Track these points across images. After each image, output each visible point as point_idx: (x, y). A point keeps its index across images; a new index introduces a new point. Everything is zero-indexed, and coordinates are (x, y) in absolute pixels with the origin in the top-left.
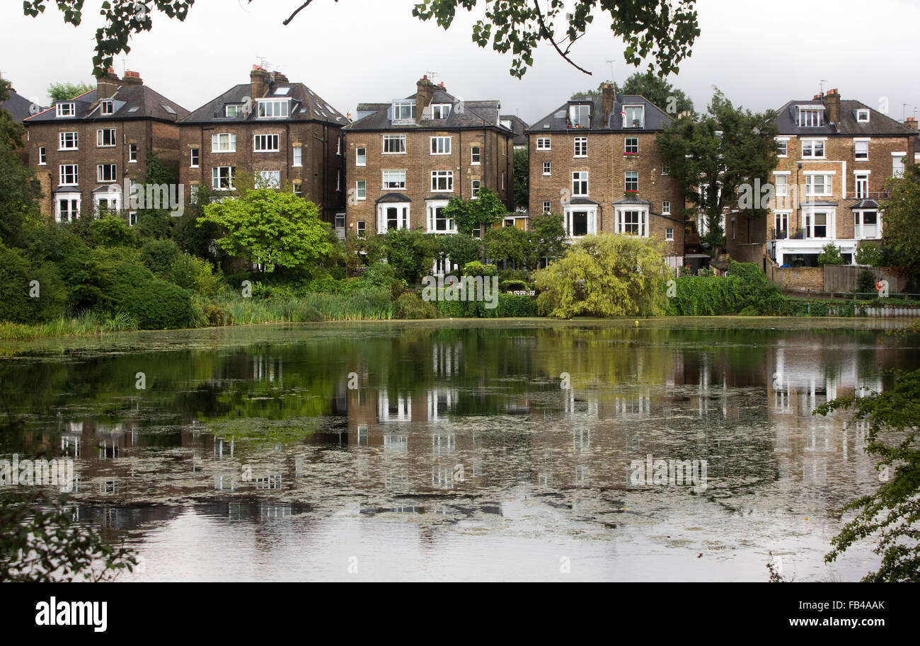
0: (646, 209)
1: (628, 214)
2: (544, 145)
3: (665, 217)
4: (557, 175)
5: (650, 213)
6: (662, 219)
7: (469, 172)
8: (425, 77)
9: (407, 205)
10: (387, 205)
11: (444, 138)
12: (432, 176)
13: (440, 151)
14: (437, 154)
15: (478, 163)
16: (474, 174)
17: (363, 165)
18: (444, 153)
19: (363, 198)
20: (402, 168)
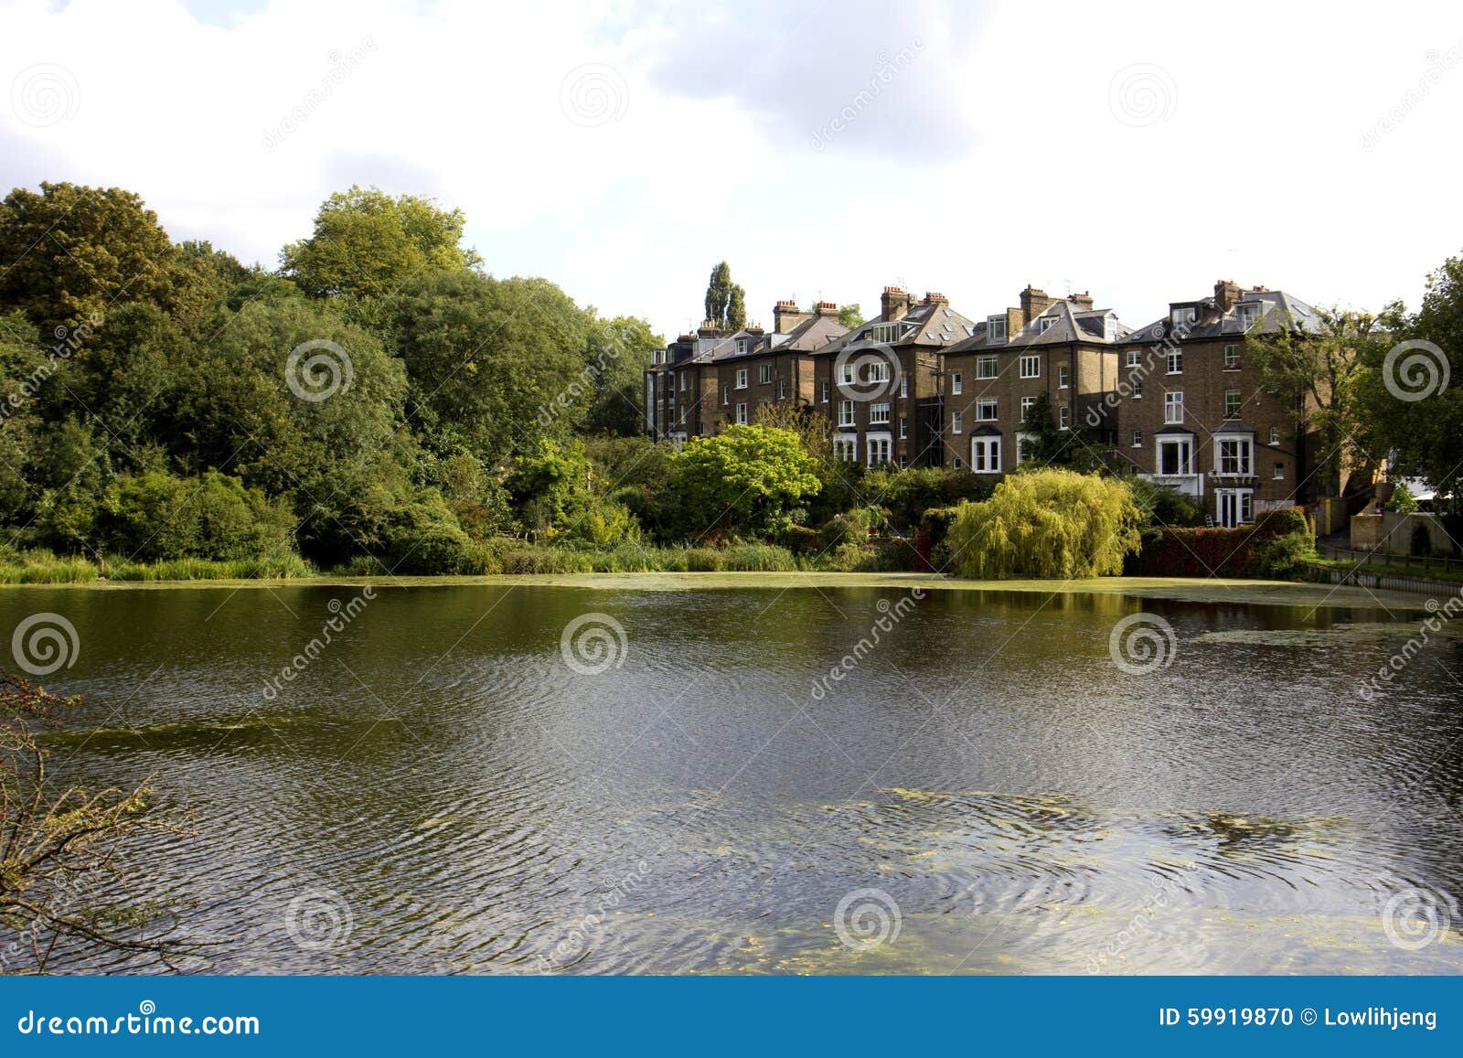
0: (1250, 438)
1: (1225, 444)
2: (1135, 360)
3: (1273, 448)
4: (1148, 397)
5: (1254, 442)
6: (1269, 450)
7: (1057, 397)
8: (1029, 286)
9: (998, 439)
10: (975, 440)
11: (1033, 358)
12: (1023, 404)
13: (1030, 374)
14: (1027, 377)
15: (1066, 387)
16: (1061, 399)
17: (959, 393)
18: (1033, 376)
19: (959, 432)
20: (993, 395)
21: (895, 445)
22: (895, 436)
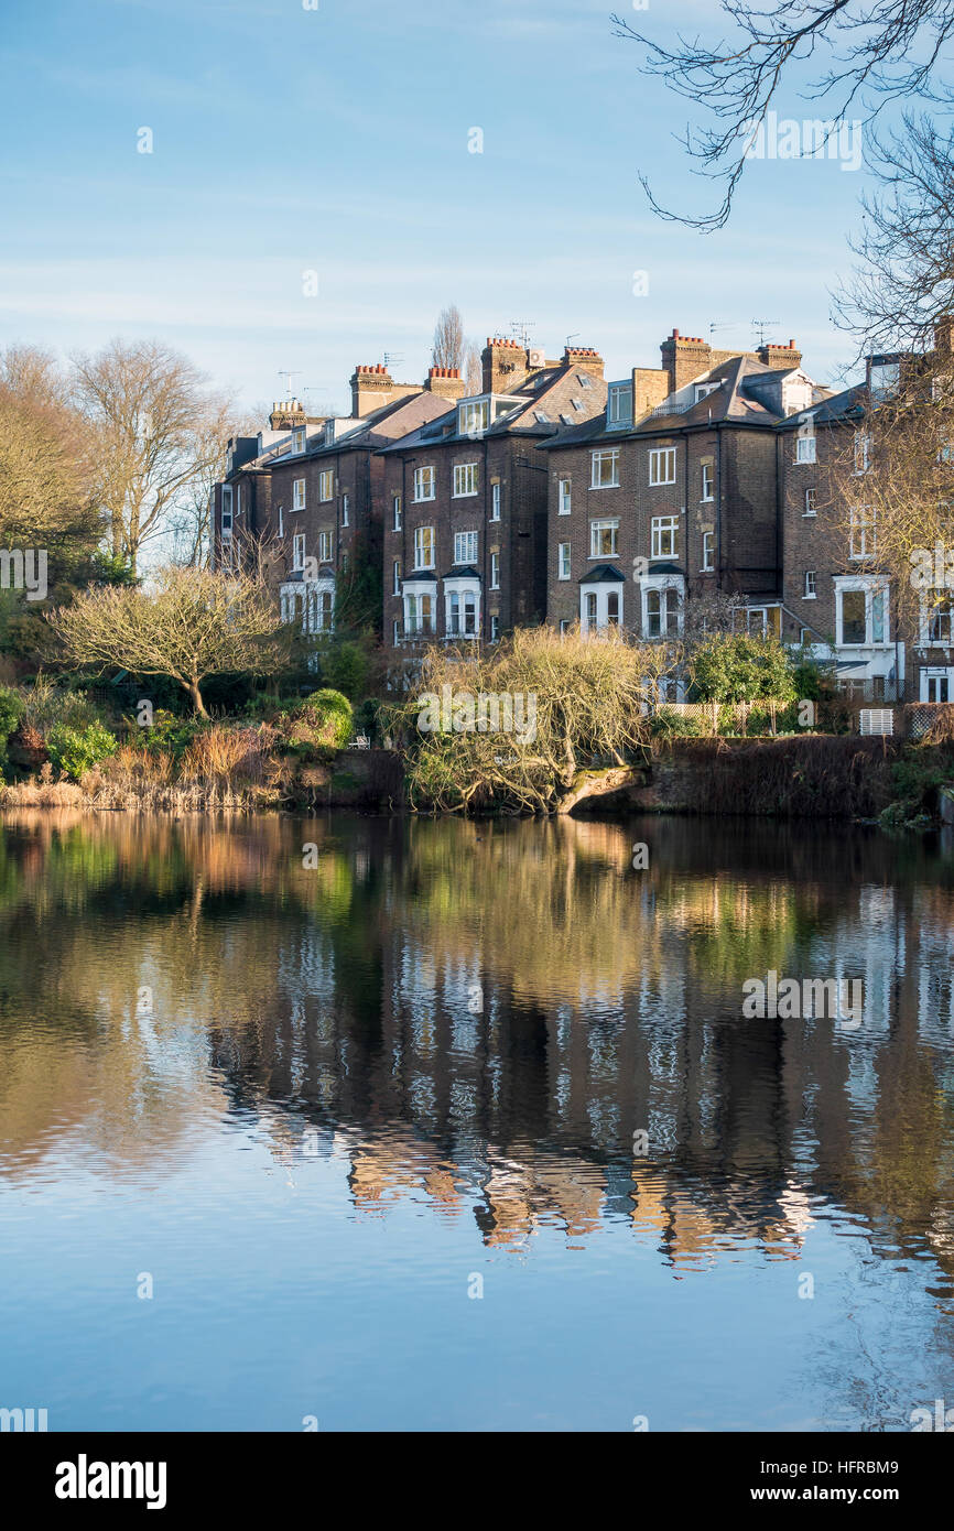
2: (808, 453)
4: (825, 514)
7: (699, 516)
8: (677, 332)
9: (617, 588)
10: (585, 589)
11: (667, 451)
12: (654, 529)
13: (663, 479)
14: (659, 483)
15: (711, 499)
16: (705, 520)
17: (568, 512)
18: (667, 482)
19: (568, 577)
20: (615, 514)
21: (484, 599)
22: (485, 585)
